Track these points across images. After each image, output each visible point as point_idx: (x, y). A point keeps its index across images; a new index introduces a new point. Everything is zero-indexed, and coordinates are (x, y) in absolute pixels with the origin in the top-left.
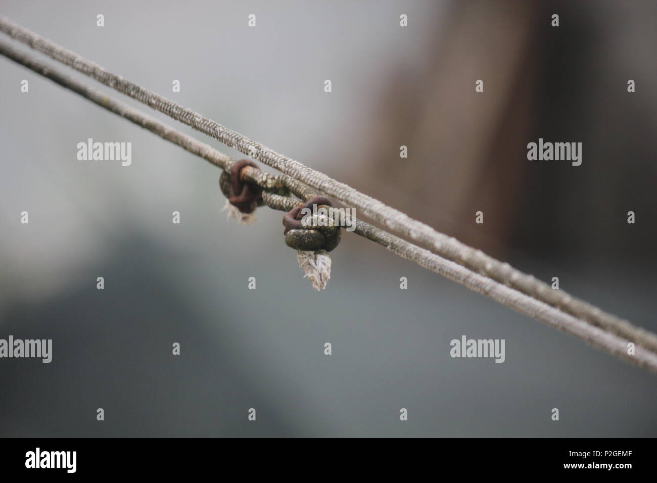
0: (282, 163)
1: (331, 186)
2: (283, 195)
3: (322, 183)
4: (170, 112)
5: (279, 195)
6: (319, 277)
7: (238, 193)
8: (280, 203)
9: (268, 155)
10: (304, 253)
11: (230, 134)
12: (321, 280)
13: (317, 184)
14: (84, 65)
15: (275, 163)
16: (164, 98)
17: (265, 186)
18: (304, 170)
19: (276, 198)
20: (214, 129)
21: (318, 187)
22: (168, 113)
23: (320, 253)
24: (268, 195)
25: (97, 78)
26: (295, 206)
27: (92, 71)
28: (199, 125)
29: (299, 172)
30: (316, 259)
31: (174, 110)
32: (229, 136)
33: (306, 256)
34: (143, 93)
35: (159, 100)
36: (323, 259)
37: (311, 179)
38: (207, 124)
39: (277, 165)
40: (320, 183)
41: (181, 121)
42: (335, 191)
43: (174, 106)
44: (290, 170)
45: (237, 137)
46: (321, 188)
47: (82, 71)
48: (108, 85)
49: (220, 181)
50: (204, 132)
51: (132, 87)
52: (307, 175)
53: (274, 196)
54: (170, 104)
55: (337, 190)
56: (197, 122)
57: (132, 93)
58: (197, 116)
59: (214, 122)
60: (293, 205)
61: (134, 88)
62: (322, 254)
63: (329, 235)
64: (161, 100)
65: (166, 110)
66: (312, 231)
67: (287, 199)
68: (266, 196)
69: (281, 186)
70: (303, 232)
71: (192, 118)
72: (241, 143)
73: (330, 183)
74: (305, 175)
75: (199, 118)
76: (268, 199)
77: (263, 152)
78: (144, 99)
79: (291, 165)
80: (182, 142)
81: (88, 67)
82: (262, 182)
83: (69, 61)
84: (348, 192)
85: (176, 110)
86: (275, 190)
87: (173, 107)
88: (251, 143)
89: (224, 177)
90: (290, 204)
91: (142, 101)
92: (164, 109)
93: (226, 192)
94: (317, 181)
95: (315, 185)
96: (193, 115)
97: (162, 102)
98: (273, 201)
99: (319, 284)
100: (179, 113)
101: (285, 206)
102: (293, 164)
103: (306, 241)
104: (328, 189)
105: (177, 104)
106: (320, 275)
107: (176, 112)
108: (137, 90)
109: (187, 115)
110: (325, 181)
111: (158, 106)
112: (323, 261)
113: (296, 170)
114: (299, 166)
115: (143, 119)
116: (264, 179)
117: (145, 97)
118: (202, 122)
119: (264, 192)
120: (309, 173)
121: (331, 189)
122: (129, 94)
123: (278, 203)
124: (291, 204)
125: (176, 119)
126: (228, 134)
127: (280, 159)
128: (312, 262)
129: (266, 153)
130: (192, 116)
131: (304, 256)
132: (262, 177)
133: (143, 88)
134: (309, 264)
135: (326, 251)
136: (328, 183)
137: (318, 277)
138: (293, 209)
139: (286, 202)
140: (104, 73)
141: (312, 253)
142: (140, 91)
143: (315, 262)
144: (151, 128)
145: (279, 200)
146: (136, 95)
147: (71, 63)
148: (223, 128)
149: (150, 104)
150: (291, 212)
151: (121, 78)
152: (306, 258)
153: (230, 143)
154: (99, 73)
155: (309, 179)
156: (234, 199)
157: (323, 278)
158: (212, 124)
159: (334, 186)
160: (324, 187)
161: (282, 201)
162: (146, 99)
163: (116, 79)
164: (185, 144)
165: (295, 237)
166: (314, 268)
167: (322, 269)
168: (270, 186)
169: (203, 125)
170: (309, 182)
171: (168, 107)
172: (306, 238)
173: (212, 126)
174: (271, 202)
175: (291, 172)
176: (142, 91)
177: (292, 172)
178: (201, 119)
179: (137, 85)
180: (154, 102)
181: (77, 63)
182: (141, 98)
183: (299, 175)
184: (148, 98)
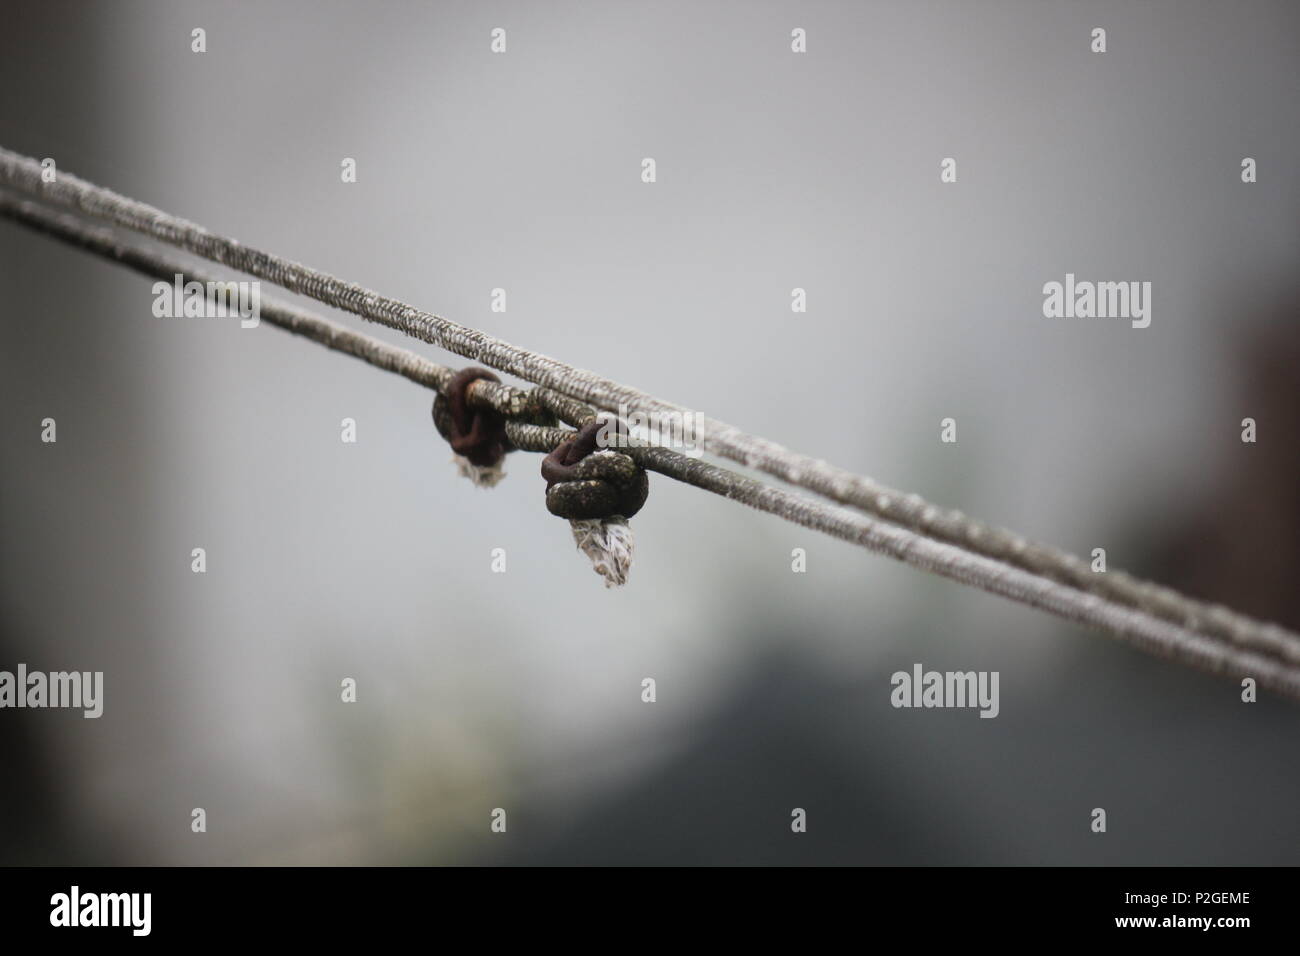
0: (520, 362)
1: (606, 393)
2: (541, 424)
3: (590, 389)
4: (322, 293)
5: (534, 424)
6: (614, 565)
7: (465, 431)
8: (536, 438)
9: (495, 350)
10: (582, 524)
11: (428, 320)
12: (618, 569)
13: (582, 391)
14: (170, 228)
15: (508, 362)
16: (311, 270)
17: (508, 411)
18: (558, 370)
19: (529, 430)
20: (399, 315)
21: (583, 396)
22: (318, 296)
23: (614, 521)
24: (515, 427)
25: (195, 249)
26: (562, 441)
27: (184, 237)
28: (374, 311)
29: (549, 374)
30: (604, 533)
31: (329, 288)
32: (427, 324)
33: (586, 530)
34: (274, 265)
35: (302, 275)
36: (618, 531)
37: (571, 384)
38: (388, 307)
39: (512, 367)
40: (586, 389)
41: (344, 308)
42: (613, 400)
43: (329, 281)
44: (533, 372)
45: (439, 324)
46: (590, 398)
47: (166, 239)
48: (213, 259)
49: (433, 413)
50: (383, 324)
51: (254, 256)
52: (563, 378)
53: (527, 427)
54: (320, 279)
55: (617, 398)
56: (370, 306)
57: (255, 268)
58: (368, 296)
59: (399, 302)
60: (560, 439)
61: (257, 259)
62: (617, 523)
63: (624, 487)
64: (306, 273)
65: (316, 290)
66: (593, 483)
67: (550, 430)
68: (512, 428)
69: (537, 408)
70: (577, 486)
71: (361, 300)
72: (447, 335)
73: (605, 387)
74: (560, 379)
75: (372, 298)
76: (516, 434)
77: (485, 345)
78: (276, 277)
79: (535, 364)
80: (363, 350)
81: (177, 230)
82: (503, 403)
83: (143, 225)
84: (636, 399)
85: (332, 288)
86: (527, 417)
87: (327, 284)
88: (464, 331)
89: (439, 405)
90: (553, 438)
91: (274, 280)
92: (311, 289)
93: (445, 432)
94: (581, 387)
95: (579, 394)
96: (362, 294)
97: (307, 277)
98: (524, 437)
99: (614, 578)
100: (338, 293)
101: (545, 444)
102: (538, 362)
103: (584, 502)
104: (601, 398)
105: (334, 278)
106: (616, 560)
107: (333, 292)
108: (263, 260)
109: (352, 295)
110: (596, 383)
111: (301, 286)
112: (618, 535)
113: (544, 371)
114: (550, 363)
115: (291, 317)
116: (506, 397)
117: (277, 272)
118: (377, 304)
119: (507, 422)
120: (566, 375)
121: (607, 398)
122: (250, 271)
123: (533, 439)
124: (557, 439)
125: (334, 305)
126: (424, 321)
127: (516, 354)
128: (599, 539)
129: (491, 347)
130: (360, 297)
131: (583, 529)
132: (502, 396)
133: (273, 257)
134: (594, 543)
135: (623, 517)
136: (601, 387)
137: (611, 565)
138: (560, 446)
139: (547, 436)
140: (205, 237)
141: (597, 522)
142: (269, 261)
143: (605, 539)
144: (307, 330)
145: (535, 434)
146: (263, 271)
147: (147, 227)
148: (415, 311)
149: (288, 285)
150: (555, 452)
151: (234, 242)
152: (586, 533)
153: (429, 337)
154: (196, 240)
155: (567, 385)
156: (459, 442)
157: (621, 568)
158: (396, 306)
159: (611, 391)
160: (594, 395)
161: (540, 434)
162: (279, 275)
163: (226, 245)
164: (367, 353)
165: (563, 496)
166: (604, 550)
167: (617, 550)
168: (517, 410)
169: (380, 310)
170: (568, 391)
171: (318, 285)
172: (584, 496)
173: (396, 309)
174: (521, 439)
175: (536, 375)
176: (271, 262)
177: (538, 376)
178: (375, 299)
179: (263, 252)
180: (293, 279)
181: (159, 224)
182: (271, 275)
183: (550, 380)
184: (282, 273)
